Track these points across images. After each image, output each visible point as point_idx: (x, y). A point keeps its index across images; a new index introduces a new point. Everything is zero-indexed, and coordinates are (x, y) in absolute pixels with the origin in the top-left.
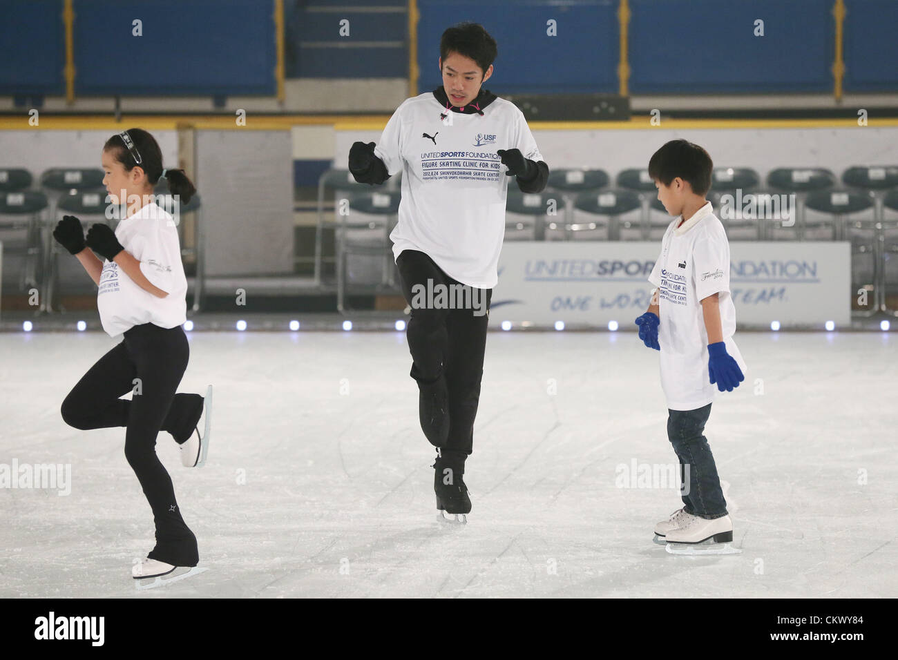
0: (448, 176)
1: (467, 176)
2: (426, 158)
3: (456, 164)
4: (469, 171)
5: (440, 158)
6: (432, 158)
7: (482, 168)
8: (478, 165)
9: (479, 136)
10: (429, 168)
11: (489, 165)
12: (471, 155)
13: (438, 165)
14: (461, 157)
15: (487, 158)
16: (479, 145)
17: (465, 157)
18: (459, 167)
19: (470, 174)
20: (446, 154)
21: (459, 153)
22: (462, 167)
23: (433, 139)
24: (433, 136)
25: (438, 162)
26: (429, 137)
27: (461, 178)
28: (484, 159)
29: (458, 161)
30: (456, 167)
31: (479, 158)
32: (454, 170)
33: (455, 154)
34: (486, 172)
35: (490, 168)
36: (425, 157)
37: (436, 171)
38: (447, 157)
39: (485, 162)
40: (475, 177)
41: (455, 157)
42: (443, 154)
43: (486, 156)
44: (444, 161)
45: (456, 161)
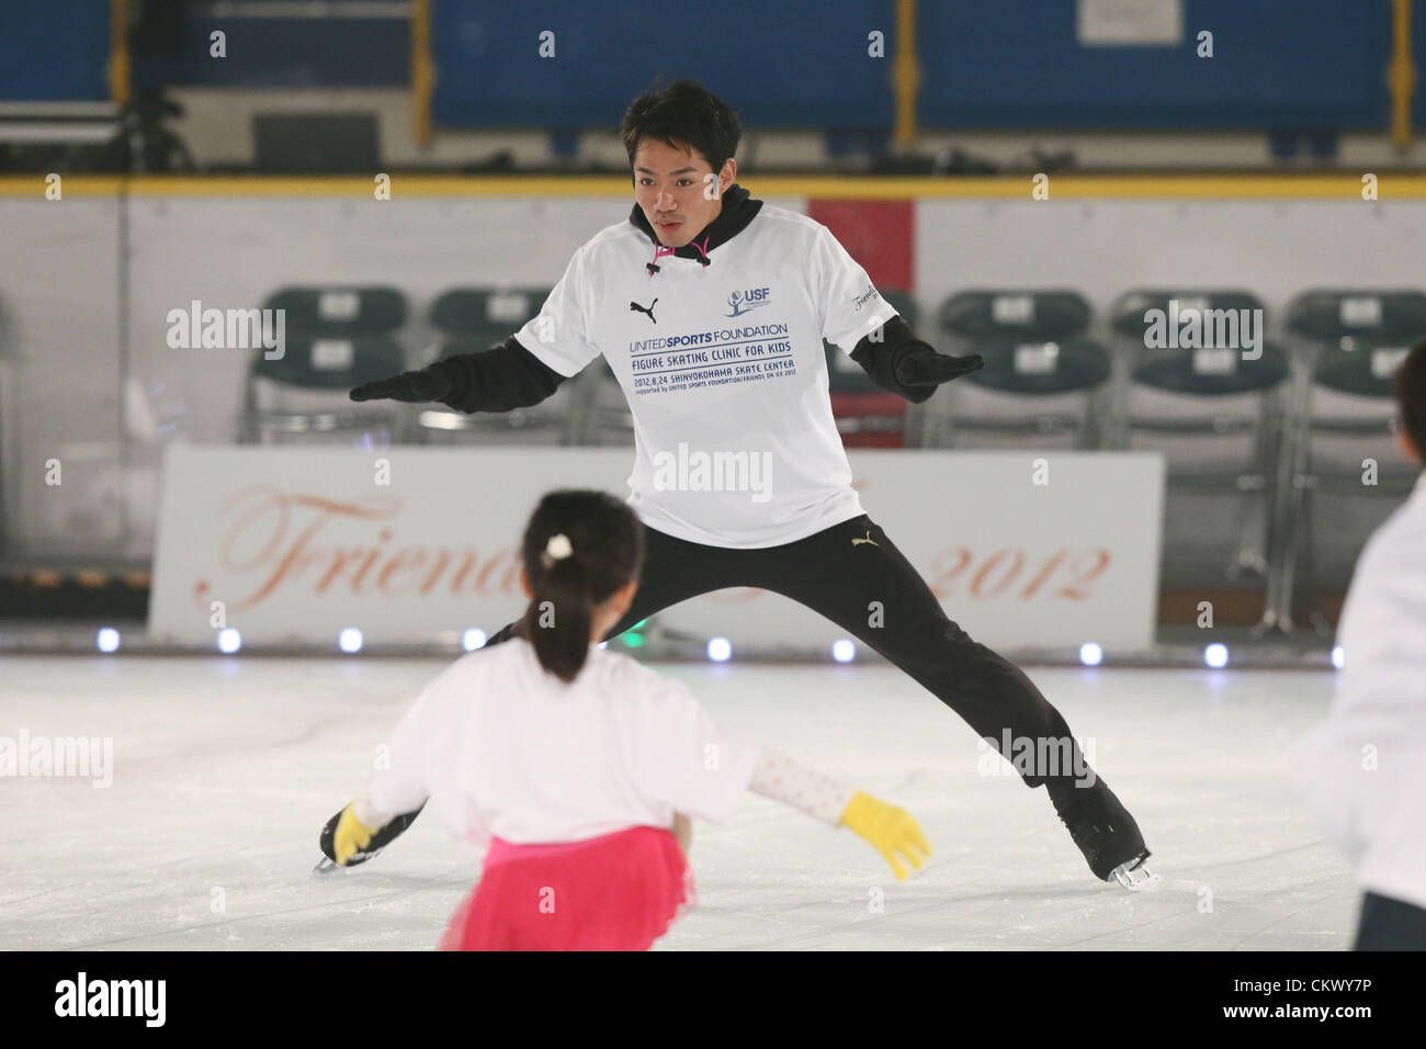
0: (686, 382)
1: (724, 377)
2: (641, 351)
3: (698, 357)
4: (726, 367)
5: (667, 349)
6: (652, 351)
7: (751, 357)
8: (742, 352)
9: (734, 296)
10: (647, 370)
11: (766, 349)
12: (726, 335)
13: (665, 363)
14: (705, 344)
15: (758, 337)
16: (737, 313)
17: (713, 343)
18: (704, 363)
19: (730, 372)
20: (677, 340)
21: (701, 336)
22: (711, 361)
23: (649, 313)
24: (648, 308)
25: (664, 357)
26: (641, 309)
27: (714, 383)
28: (752, 338)
29: (701, 351)
30: (699, 364)
31: (742, 339)
32: (697, 371)
33: (692, 339)
34: (762, 364)
35: (767, 354)
36: (637, 349)
37: (663, 375)
38: (679, 346)
39: (756, 344)
40: (740, 376)
41: (694, 345)
42: (672, 342)
43: (754, 333)
44: (675, 354)
45: (697, 352)
